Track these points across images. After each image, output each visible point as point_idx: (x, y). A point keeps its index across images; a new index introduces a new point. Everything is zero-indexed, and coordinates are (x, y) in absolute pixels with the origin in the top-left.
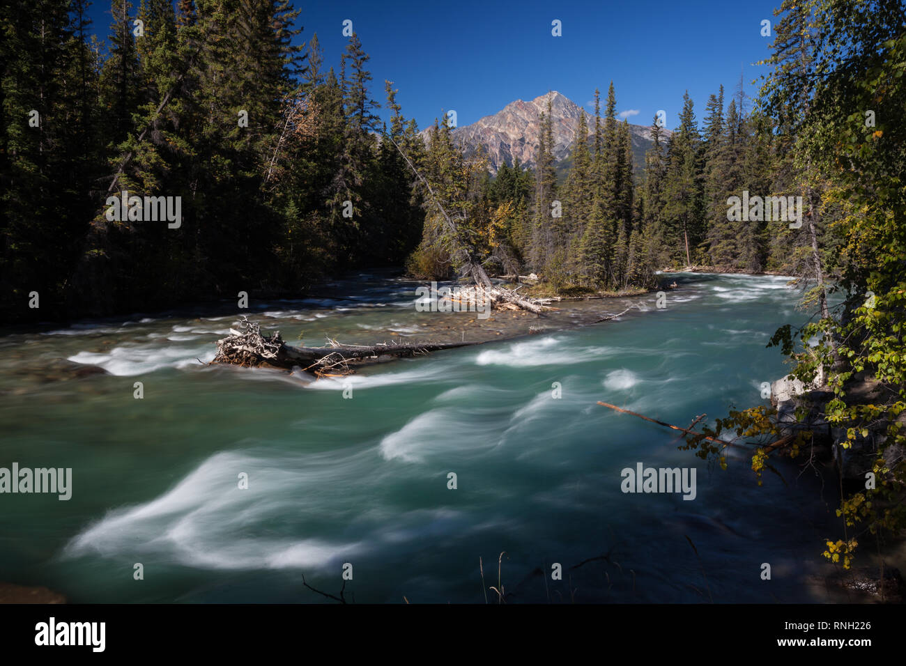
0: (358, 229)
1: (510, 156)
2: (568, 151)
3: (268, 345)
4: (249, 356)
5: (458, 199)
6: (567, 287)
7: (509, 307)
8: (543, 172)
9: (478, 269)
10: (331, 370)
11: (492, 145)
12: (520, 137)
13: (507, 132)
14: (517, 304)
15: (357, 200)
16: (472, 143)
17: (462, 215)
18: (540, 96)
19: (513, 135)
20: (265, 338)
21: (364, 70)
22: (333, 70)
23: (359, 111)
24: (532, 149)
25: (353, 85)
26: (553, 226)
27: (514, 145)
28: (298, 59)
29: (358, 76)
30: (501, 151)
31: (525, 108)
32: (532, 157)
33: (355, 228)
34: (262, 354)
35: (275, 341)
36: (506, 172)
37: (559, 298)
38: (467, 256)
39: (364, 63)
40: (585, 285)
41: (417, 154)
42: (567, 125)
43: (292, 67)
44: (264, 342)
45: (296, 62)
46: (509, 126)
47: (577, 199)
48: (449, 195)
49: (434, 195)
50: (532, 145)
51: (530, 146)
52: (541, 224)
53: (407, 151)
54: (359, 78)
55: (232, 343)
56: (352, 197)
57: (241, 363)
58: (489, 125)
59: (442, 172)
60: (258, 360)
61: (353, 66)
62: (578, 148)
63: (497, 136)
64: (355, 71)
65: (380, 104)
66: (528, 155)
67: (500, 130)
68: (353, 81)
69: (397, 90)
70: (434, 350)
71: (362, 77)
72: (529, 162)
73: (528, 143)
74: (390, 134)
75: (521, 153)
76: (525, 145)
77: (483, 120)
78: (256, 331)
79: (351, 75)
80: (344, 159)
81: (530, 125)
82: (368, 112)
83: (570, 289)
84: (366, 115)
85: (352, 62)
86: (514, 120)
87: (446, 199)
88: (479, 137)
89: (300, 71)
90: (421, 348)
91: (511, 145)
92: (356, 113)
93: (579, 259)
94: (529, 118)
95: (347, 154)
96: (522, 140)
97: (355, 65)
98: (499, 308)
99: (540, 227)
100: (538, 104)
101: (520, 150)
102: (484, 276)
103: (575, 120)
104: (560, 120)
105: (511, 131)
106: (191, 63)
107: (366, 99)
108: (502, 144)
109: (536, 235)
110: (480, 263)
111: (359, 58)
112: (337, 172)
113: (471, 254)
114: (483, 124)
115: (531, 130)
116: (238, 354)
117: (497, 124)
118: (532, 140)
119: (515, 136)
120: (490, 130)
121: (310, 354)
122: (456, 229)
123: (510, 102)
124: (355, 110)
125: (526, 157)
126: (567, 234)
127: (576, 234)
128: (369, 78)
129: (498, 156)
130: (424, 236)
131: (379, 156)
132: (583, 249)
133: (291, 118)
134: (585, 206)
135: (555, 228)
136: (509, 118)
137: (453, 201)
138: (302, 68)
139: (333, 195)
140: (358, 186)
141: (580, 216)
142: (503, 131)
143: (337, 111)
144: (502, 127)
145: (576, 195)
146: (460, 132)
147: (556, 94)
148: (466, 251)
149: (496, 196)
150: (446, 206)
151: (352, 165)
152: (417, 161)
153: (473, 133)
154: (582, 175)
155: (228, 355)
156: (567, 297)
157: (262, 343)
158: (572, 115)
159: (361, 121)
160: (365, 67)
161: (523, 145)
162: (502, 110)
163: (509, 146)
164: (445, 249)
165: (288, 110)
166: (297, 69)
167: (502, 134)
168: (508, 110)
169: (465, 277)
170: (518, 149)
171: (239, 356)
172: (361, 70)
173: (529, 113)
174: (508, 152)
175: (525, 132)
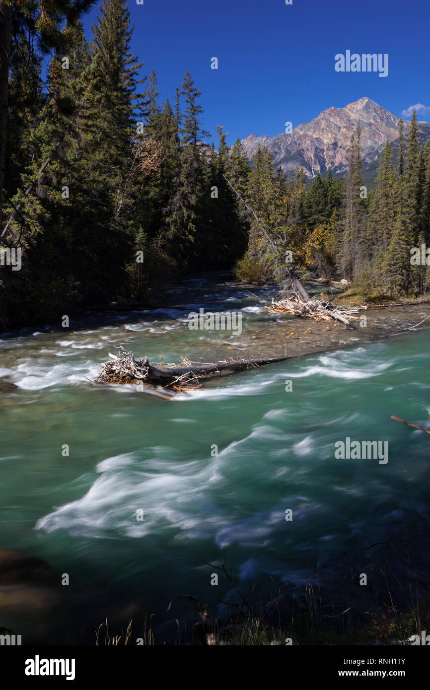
0: (193, 241)
1: (324, 159)
2: (377, 152)
3: (139, 368)
4: (124, 375)
5: (279, 224)
6: (373, 296)
7: (323, 317)
8: (352, 191)
9: (296, 283)
10: (186, 385)
11: (308, 150)
12: (333, 141)
13: (321, 137)
14: (330, 316)
15: (192, 217)
16: (290, 149)
17: (283, 238)
18: (352, 102)
19: (327, 140)
20: (137, 362)
21: (196, 104)
22: (168, 101)
23: (192, 140)
24: (344, 152)
25: (187, 117)
26: (361, 240)
27: (327, 149)
28: (142, 104)
29: (192, 110)
30: (316, 155)
31: (338, 114)
32: (344, 159)
33: (191, 241)
34: (135, 375)
35: (145, 365)
36: (321, 183)
37: (366, 307)
38: (287, 272)
39: (196, 98)
40: (389, 294)
41: (244, 187)
42: (377, 129)
43: (137, 111)
44: (137, 366)
45: (141, 106)
46: (323, 132)
47: (382, 217)
48: (271, 222)
49: (260, 222)
50: (344, 149)
51: (342, 149)
52: (351, 237)
53: (237, 186)
54: (192, 111)
55: (112, 365)
56: (188, 215)
57: (118, 381)
58: (305, 132)
59: (266, 202)
60: (132, 379)
61: (187, 101)
62: (384, 172)
63: (312, 141)
64: (189, 105)
65: (210, 133)
66: (340, 158)
67: (314, 136)
68: (187, 114)
69: (227, 133)
70: (263, 365)
71: (195, 111)
72: (341, 166)
73: (341, 147)
74: (218, 153)
75: (334, 157)
76: (338, 149)
77: (300, 127)
78: (130, 358)
79: (185, 109)
80: (180, 182)
81: (342, 130)
82: (200, 140)
83: (375, 298)
84: (198, 143)
85: (186, 97)
86: (328, 127)
87: (269, 224)
88: (295, 143)
89: (144, 114)
90: (253, 363)
91: (325, 149)
92: (190, 142)
93: (382, 271)
94: (341, 124)
95: (182, 178)
96: (335, 144)
97: (189, 100)
98: (315, 318)
99: (350, 240)
100: (350, 110)
101: (333, 153)
102: (302, 289)
103: (384, 124)
104: (370, 124)
105: (325, 136)
106: (67, 132)
107: (198, 129)
108: (316, 148)
109: (346, 246)
110: (299, 278)
111: (192, 94)
112: (174, 193)
113: (290, 271)
114: (299, 130)
115: (344, 134)
116: (116, 374)
117: (312, 130)
118: (344, 144)
119: (328, 141)
120: (306, 136)
121: (169, 373)
122: (278, 250)
123: (324, 110)
124: (189, 140)
125: (338, 160)
126: (373, 247)
127: (381, 247)
128: (200, 111)
129: (313, 159)
130: (249, 247)
131: (209, 173)
132: (387, 263)
133: (138, 156)
134: (389, 223)
135: (363, 242)
136: (323, 124)
137: (275, 227)
138: (146, 112)
139: (172, 214)
140: (193, 205)
141: (385, 232)
142: (317, 136)
143: (173, 139)
144: (316, 133)
145: (381, 214)
146: (278, 139)
147: (367, 100)
148: (287, 268)
149: (311, 204)
150: (270, 232)
151: (188, 187)
152: (245, 194)
153: (290, 139)
154: (386, 196)
155: (108, 374)
156: (373, 305)
157: (135, 367)
158: (382, 119)
159: (194, 149)
160: (197, 102)
161: (335, 149)
162: (317, 116)
163: (323, 150)
164: (269, 267)
165: (136, 149)
166: (142, 113)
167: (317, 139)
168: (322, 117)
169: (286, 290)
170: (331, 153)
171: (117, 375)
172: (194, 105)
173: (341, 119)
174: (322, 155)
175: (338, 137)
